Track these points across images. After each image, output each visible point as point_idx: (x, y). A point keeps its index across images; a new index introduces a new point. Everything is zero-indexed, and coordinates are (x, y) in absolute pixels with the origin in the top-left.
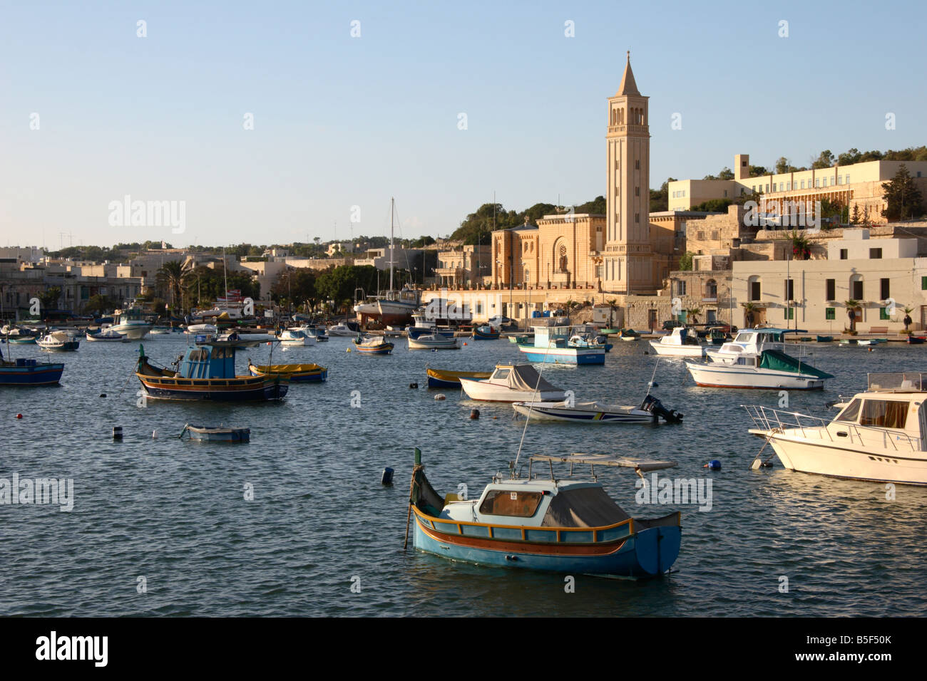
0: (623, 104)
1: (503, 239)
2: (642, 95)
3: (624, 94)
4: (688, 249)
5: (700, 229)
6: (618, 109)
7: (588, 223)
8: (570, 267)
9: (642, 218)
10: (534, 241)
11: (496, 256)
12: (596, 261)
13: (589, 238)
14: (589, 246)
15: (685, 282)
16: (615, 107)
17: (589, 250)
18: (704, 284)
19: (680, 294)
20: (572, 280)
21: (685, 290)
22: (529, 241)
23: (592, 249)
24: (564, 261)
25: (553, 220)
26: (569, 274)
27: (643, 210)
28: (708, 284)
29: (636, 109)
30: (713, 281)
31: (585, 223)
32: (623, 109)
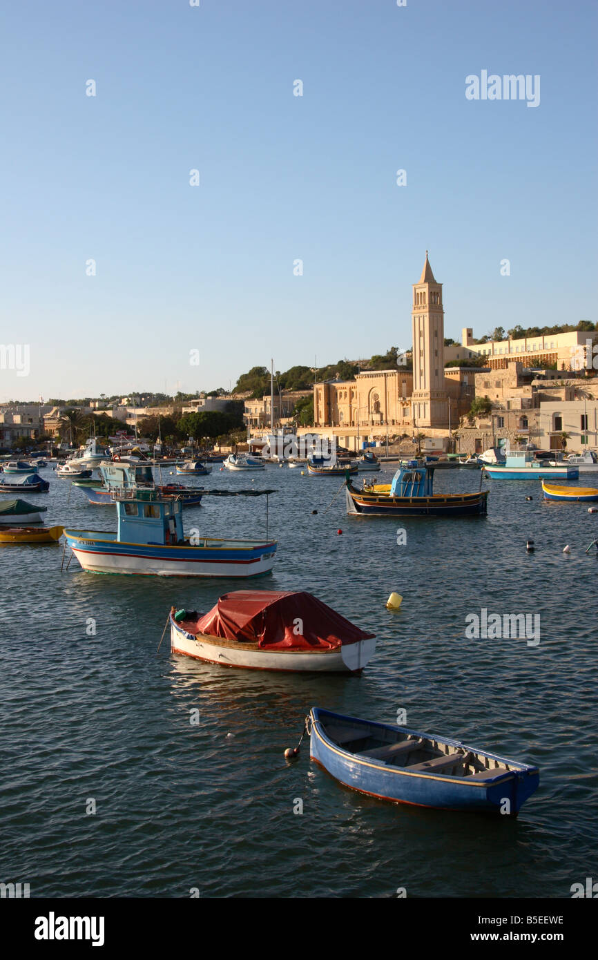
0: (425, 289)
1: (323, 389)
2: (438, 282)
3: (425, 282)
4: (476, 394)
5: (486, 380)
6: (421, 293)
7: (397, 377)
8: (382, 409)
9: (440, 372)
10: (348, 391)
11: (318, 402)
12: (403, 405)
13: (397, 388)
14: (397, 393)
15: (503, 418)
16: (418, 291)
17: (397, 396)
18: (518, 419)
19: (500, 426)
20: (384, 418)
21: (503, 424)
22: (343, 391)
23: (400, 396)
24: (377, 405)
25: (368, 375)
26: (382, 414)
27: (440, 367)
28: (521, 419)
29: (434, 293)
30: (525, 417)
31: (394, 377)
32: (424, 293)
